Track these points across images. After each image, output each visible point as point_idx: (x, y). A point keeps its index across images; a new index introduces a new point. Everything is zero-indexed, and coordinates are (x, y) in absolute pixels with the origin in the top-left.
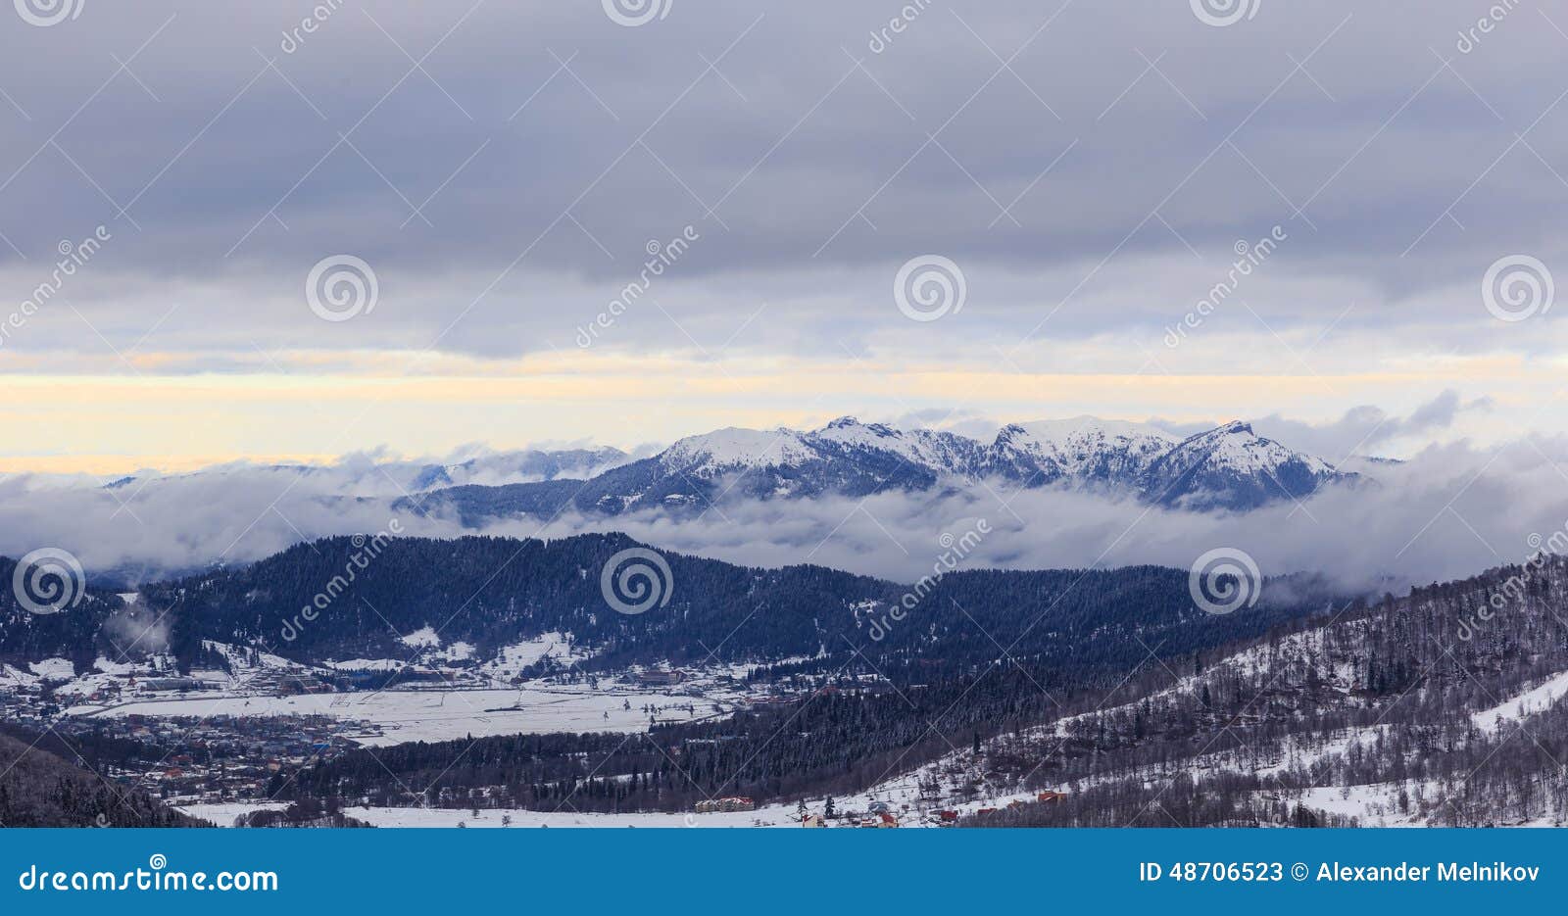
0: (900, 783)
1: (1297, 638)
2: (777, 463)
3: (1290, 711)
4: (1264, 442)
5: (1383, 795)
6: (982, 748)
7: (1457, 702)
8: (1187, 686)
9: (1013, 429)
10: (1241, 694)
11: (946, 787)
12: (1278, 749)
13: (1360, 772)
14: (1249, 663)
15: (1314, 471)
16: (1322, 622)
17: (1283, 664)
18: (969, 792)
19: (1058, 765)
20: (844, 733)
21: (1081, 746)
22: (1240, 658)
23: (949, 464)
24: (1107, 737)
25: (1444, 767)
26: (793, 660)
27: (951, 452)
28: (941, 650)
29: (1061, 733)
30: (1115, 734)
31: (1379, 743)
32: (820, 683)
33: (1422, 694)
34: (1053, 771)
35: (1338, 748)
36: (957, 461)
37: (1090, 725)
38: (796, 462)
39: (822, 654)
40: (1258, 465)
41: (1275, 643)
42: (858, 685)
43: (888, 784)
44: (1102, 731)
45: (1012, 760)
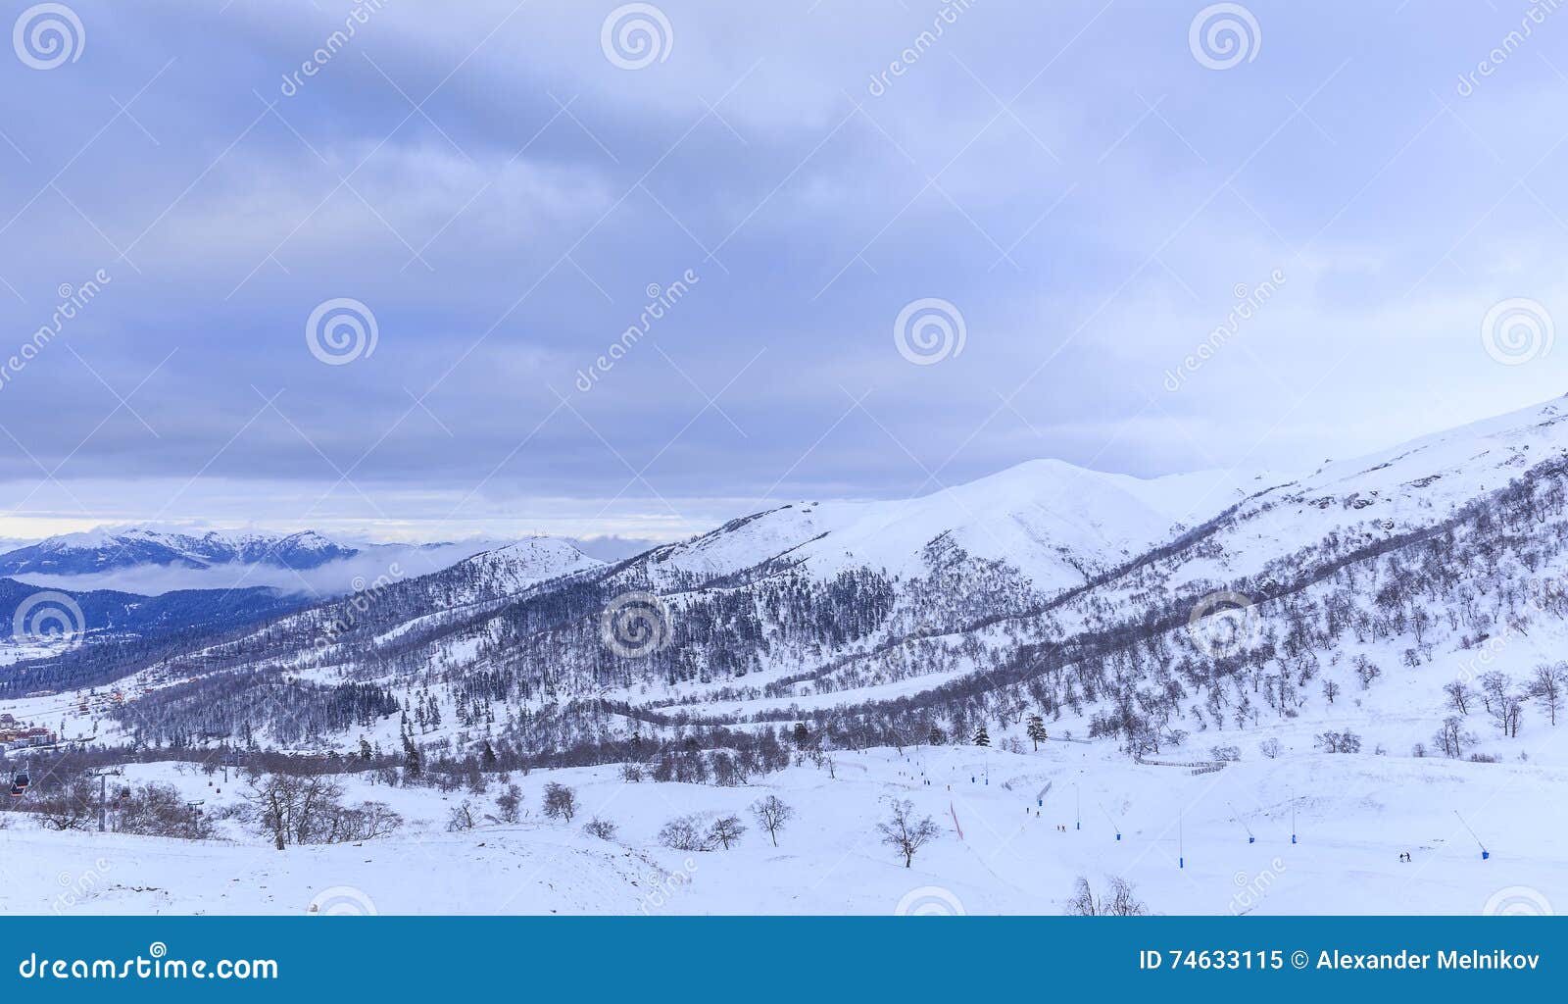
0: (128, 678)
1: (309, 612)
2: (99, 547)
3: (304, 640)
4: (320, 538)
5: (333, 670)
6: (169, 662)
7: (370, 634)
8: (262, 633)
9: (212, 533)
10: (285, 635)
11: (150, 679)
12: (296, 655)
13: (327, 662)
14: (288, 623)
15: (340, 548)
16: (319, 606)
17: (302, 622)
18: (161, 680)
19: (203, 667)
20: (109, 660)
21: (214, 659)
22: (285, 621)
23: (182, 547)
24: (225, 654)
25: (358, 657)
26: (94, 630)
27: (184, 542)
28: (167, 623)
29: (205, 654)
30: (229, 653)
31: (337, 651)
32: (107, 639)
33: (358, 631)
34: (200, 669)
35: (321, 653)
36: (186, 546)
37: (218, 650)
38: (109, 547)
39: (110, 626)
40: (316, 547)
41: (299, 614)
42: (126, 639)
43: (123, 680)
44: (223, 652)
45: (182, 666)
